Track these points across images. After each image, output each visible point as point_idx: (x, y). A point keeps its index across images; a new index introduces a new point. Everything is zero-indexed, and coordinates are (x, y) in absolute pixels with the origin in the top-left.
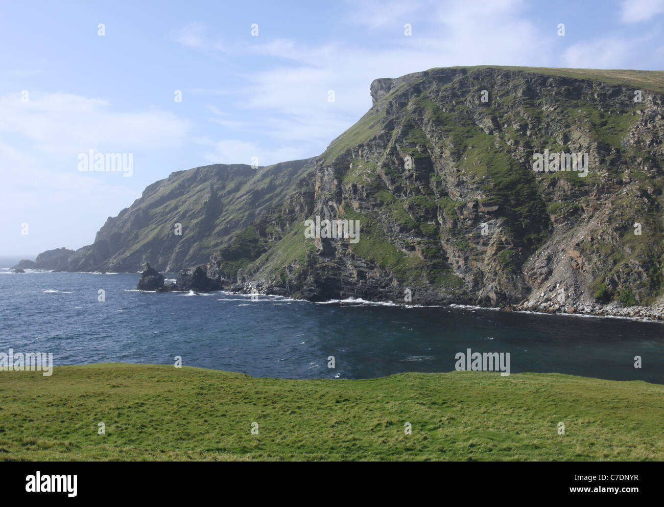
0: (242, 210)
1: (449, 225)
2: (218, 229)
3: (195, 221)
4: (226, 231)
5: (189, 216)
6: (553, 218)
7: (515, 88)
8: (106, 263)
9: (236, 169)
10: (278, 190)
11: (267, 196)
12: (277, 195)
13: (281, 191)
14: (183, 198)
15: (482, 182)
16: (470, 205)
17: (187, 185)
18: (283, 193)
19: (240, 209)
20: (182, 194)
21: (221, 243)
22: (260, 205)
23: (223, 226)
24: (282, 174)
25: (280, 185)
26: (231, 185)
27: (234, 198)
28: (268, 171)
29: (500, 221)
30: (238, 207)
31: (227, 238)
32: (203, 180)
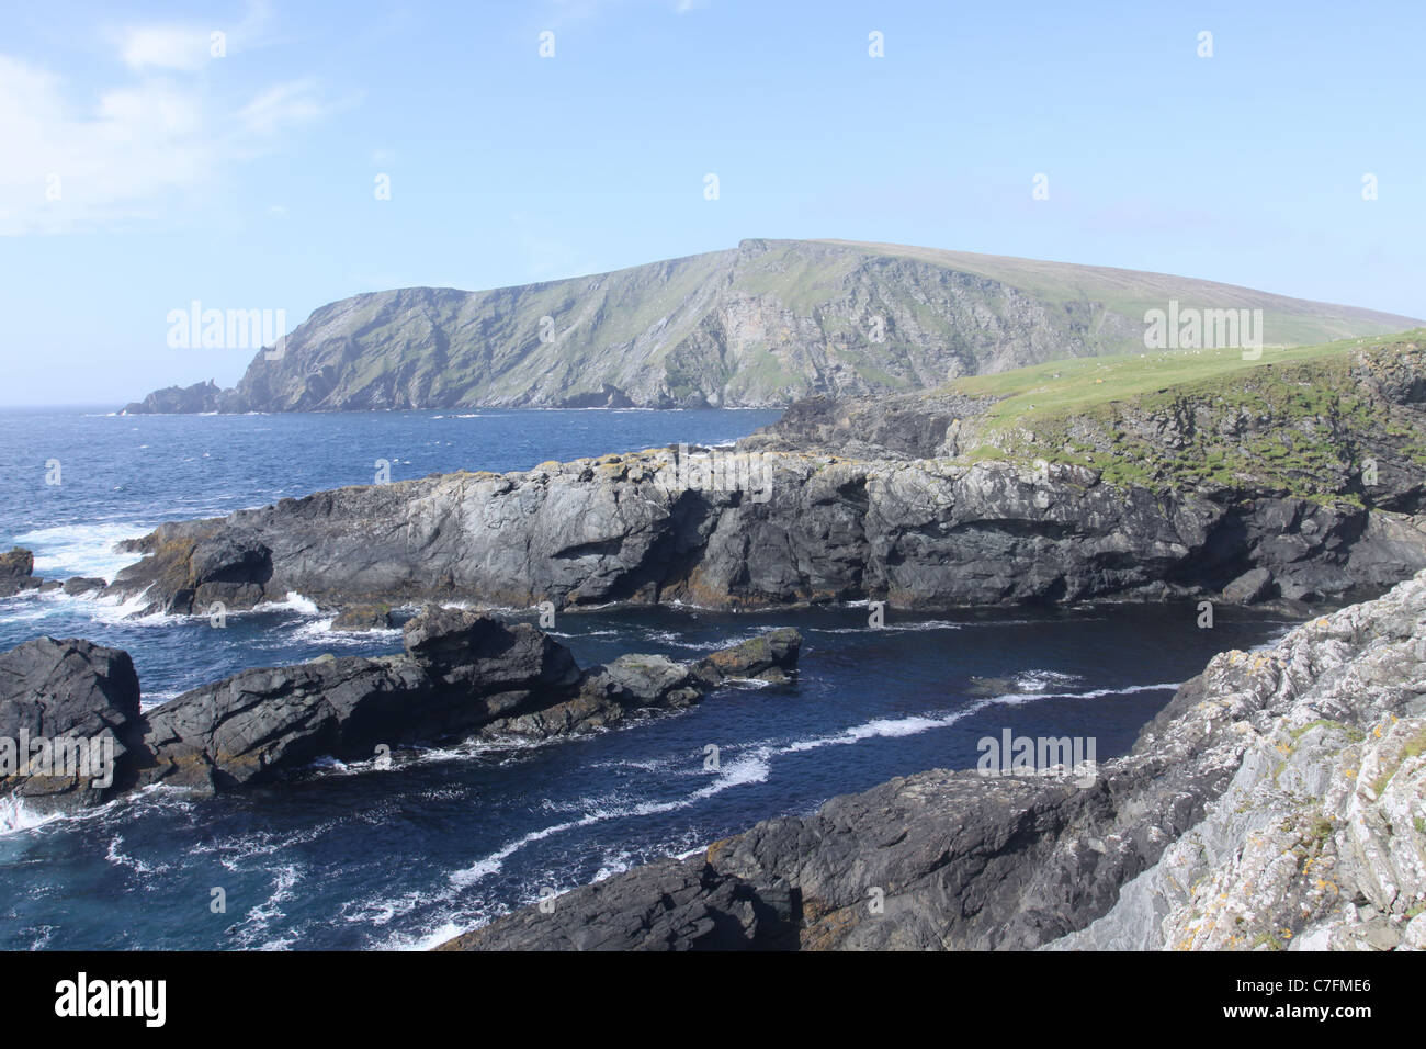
0: (476, 341)
1: (920, 361)
2: (453, 362)
3: (426, 353)
4: (465, 364)
5: (415, 347)
6: (978, 357)
7: (933, 275)
8: (329, 401)
9: (445, 293)
10: (506, 319)
11: (497, 326)
12: (507, 325)
13: (510, 321)
14: (394, 324)
15: (941, 336)
16: (937, 349)
17: (391, 310)
18: (514, 322)
19: (472, 340)
20: (388, 321)
21: (465, 376)
22: (491, 335)
23: (460, 358)
24: (503, 301)
25: (507, 313)
26: (446, 313)
27: (455, 328)
28: (487, 298)
29: (956, 358)
30: (469, 338)
31: (469, 371)
32: (411, 305)
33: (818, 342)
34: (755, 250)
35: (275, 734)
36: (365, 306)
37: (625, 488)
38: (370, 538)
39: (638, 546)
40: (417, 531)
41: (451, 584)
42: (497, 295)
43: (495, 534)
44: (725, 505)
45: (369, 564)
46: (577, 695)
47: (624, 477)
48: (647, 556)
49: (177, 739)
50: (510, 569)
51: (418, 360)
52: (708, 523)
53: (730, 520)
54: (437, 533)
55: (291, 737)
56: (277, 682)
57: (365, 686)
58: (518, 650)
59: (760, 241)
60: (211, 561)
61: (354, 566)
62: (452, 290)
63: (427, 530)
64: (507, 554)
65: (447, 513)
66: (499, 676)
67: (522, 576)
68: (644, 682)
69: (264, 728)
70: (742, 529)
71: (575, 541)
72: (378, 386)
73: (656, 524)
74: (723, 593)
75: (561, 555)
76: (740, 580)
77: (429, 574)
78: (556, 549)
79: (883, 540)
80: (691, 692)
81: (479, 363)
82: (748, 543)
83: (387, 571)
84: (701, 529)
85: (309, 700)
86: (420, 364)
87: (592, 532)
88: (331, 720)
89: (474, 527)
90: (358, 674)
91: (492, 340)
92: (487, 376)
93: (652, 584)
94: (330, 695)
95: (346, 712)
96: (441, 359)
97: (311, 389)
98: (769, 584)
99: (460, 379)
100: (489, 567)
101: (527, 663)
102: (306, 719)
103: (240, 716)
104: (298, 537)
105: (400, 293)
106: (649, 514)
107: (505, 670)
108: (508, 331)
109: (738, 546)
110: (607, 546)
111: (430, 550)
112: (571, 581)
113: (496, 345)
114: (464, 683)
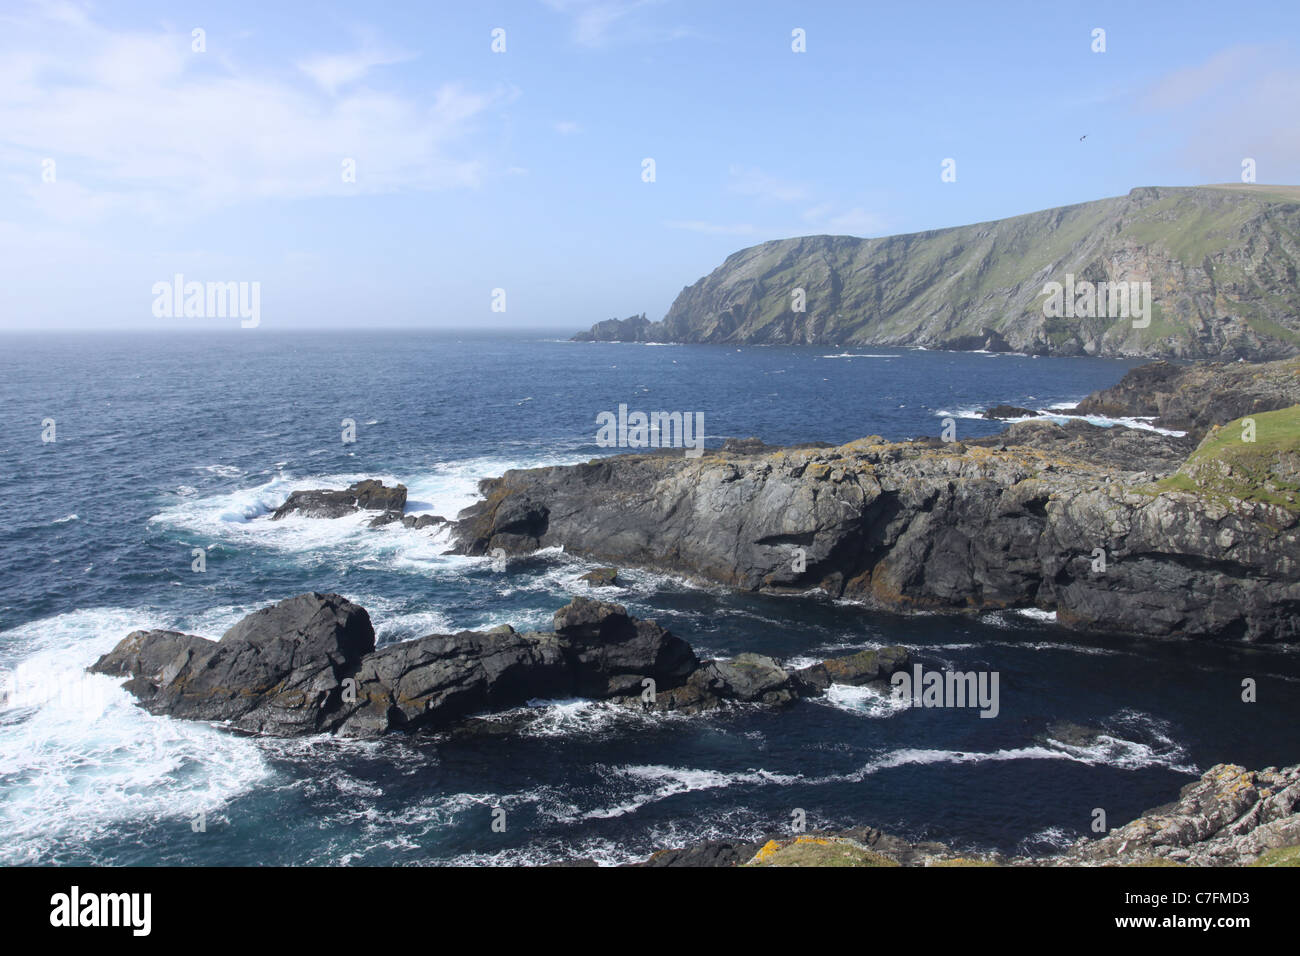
0: (868, 284)
2: (846, 304)
3: (822, 295)
4: (857, 305)
8: (736, 335)
9: (844, 241)
10: (897, 265)
11: (889, 270)
12: (898, 270)
13: (901, 265)
14: (797, 268)
17: (794, 256)
18: (904, 267)
19: (865, 283)
20: (792, 265)
21: (856, 316)
22: (883, 279)
23: (853, 300)
24: (896, 247)
25: (898, 259)
26: (843, 258)
27: (851, 272)
28: (882, 244)
30: (863, 281)
31: (860, 311)
32: (812, 251)
33: (1207, 292)
34: (1146, 199)
35: (440, 687)
36: (773, 252)
37: (825, 487)
38: (622, 509)
39: (828, 540)
40: (659, 507)
41: (677, 555)
42: (891, 242)
43: (717, 516)
44: (919, 509)
45: (618, 531)
46: (685, 684)
47: (826, 477)
48: (834, 551)
49: (377, 680)
50: (721, 549)
51: (815, 301)
52: (899, 524)
53: (921, 522)
54: (674, 510)
55: (451, 690)
56: (449, 648)
57: (510, 659)
58: (640, 641)
59: (1153, 189)
60: (505, 517)
61: (606, 532)
62: (850, 237)
63: (667, 506)
64: (723, 534)
65: (685, 493)
66: (621, 662)
67: (730, 556)
68: (746, 681)
69: (434, 681)
70: (929, 533)
71: (774, 531)
72: (779, 323)
73: (846, 523)
74: (896, 592)
75: (762, 542)
76: (915, 581)
77: (663, 544)
78: (759, 536)
79: (1053, 560)
80: (786, 695)
81: (870, 305)
82: (930, 547)
83: (631, 538)
84: (890, 529)
85: (469, 664)
86: (817, 304)
87: (789, 525)
88: (482, 682)
89: (703, 508)
90: (509, 649)
91: (883, 284)
92: (876, 317)
93: (838, 575)
94: (486, 662)
95: (494, 677)
96: (835, 300)
97: (722, 324)
98: (942, 588)
99: (851, 319)
100: (706, 544)
101: (645, 653)
102: (465, 678)
103: (420, 669)
104: (571, 502)
105: (803, 240)
106: (841, 513)
107: (626, 658)
108: (899, 276)
109: (920, 550)
110: (801, 538)
111: (667, 524)
112: (768, 566)
113: (886, 288)
114: (594, 663)
